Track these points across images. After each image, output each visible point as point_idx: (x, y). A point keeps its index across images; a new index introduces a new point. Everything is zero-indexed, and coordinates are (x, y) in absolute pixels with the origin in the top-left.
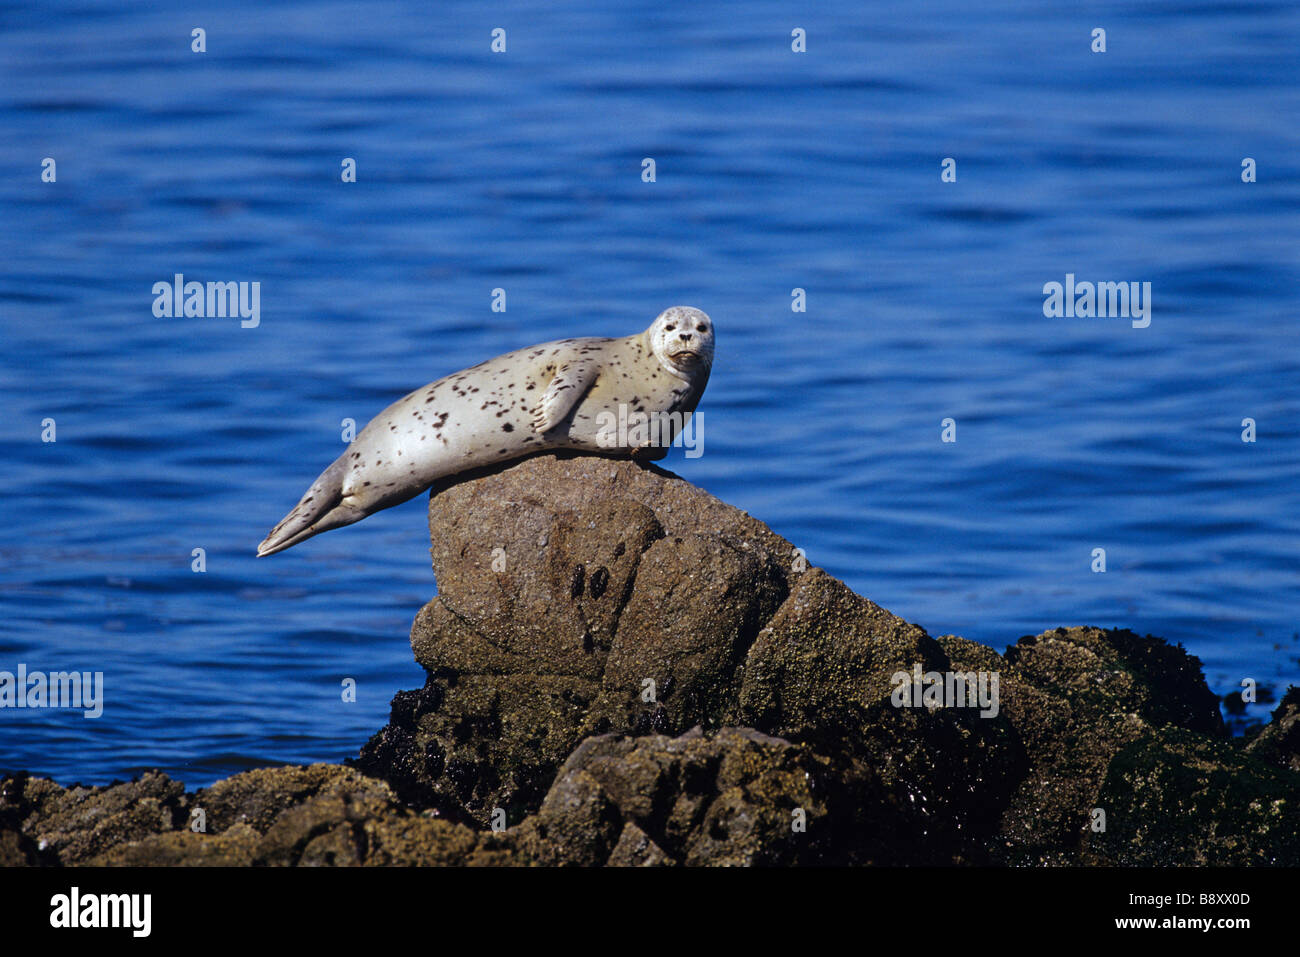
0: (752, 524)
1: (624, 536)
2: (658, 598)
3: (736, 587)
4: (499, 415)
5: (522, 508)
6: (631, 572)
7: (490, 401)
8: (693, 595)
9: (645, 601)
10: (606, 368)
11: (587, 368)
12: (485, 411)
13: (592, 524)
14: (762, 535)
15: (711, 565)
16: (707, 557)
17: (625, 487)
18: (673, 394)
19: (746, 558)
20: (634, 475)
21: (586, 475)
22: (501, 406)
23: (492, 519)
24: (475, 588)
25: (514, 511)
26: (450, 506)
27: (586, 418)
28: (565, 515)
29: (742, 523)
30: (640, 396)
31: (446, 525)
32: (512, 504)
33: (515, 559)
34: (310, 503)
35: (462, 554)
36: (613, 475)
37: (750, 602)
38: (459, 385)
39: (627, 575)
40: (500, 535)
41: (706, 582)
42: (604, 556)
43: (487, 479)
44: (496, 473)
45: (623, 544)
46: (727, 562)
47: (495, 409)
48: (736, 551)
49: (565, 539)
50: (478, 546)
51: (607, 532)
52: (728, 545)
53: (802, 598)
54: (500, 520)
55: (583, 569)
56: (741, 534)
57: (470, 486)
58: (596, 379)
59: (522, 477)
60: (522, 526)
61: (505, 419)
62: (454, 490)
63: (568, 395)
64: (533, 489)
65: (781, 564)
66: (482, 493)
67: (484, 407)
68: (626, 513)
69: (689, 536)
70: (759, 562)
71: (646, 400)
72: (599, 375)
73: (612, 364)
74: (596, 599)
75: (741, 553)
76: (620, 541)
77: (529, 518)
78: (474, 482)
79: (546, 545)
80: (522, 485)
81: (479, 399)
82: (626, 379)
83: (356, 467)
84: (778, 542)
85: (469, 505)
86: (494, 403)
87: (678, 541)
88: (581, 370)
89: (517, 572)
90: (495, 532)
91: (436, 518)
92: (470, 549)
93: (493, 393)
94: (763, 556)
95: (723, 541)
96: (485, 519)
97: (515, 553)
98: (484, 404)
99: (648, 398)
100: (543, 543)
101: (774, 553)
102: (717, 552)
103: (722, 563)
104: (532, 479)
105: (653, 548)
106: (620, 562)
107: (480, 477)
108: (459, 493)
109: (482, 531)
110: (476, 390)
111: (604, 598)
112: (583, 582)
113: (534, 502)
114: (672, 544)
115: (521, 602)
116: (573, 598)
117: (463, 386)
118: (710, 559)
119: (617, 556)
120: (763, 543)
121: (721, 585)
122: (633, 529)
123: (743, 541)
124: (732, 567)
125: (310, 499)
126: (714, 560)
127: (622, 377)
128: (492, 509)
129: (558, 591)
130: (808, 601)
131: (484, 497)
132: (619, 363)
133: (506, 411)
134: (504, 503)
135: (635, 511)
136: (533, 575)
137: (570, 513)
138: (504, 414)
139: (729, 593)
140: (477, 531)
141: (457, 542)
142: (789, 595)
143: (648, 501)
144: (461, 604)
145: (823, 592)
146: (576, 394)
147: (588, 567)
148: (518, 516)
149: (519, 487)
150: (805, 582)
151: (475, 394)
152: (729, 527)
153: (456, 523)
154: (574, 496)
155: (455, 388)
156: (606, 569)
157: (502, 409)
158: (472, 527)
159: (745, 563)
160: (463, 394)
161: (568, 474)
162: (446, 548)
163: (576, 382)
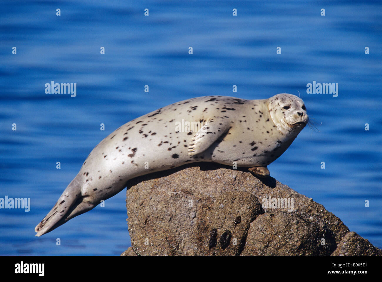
0: (315, 206)
1: (241, 212)
2: (260, 249)
3: (305, 243)
4: (170, 149)
5: (181, 196)
6: (244, 233)
7: (164, 141)
8: (280, 248)
9: (252, 251)
10: (237, 124)
11: (224, 122)
12: (161, 146)
13: (222, 206)
14: (321, 212)
15: (291, 230)
16: (288, 225)
17: (241, 184)
18: (278, 143)
19: (312, 226)
20: (246, 177)
21: (218, 176)
22: (171, 144)
23: (163, 202)
24: (153, 242)
25: (176, 197)
26: (139, 194)
27: (222, 152)
28: (206, 200)
29: (309, 205)
30: (256, 141)
31: (136, 205)
32: (175, 193)
33: (177, 226)
34: (63, 204)
35: (146, 222)
36: (234, 177)
37: (313, 252)
38: (143, 130)
39: (242, 235)
40: (168, 211)
41: (288, 240)
42: (228, 224)
43: (161, 179)
44: (166, 176)
45: (240, 217)
46: (300, 228)
47: (168, 146)
48: (306, 222)
49: (206, 213)
50: (155, 218)
51: (230, 210)
52: (301, 218)
53: (344, 249)
54: (167, 202)
55: (216, 232)
56: (309, 212)
57: (150, 183)
58: (229, 130)
59: (181, 178)
60: (180, 206)
61: (173, 151)
62: (141, 185)
63: (210, 137)
64: (187, 184)
65: (332, 229)
66: (158, 187)
67: (160, 145)
68: (241, 199)
69: (278, 213)
70: (319, 228)
71: (260, 144)
72: (231, 127)
73: (241, 121)
74: (224, 249)
75: (308, 223)
76: (238, 215)
77: (185, 201)
78: (153, 180)
79: (195, 217)
80: (181, 182)
81: (156, 140)
82: (249, 131)
83: (87, 180)
84: (330, 217)
85: (149, 193)
86: (167, 142)
87: (272, 216)
88: (221, 124)
89: (178, 233)
90: (164, 209)
91: (131, 201)
92: (150, 220)
93: (166, 136)
94: (322, 225)
95: (298, 216)
96: (159, 202)
97: (176, 222)
98: (160, 143)
99: (261, 143)
100: (193, 216)
101: (328, 223)
102: (295, 222)
103: (297, 228)
104: (186, 179)
105: (257, 219)
106: (238, 228)
107: (157, 178)
108: (144, 186)
109: (157, 209)
110: (154, 134)
111: (229, 248)
112: (216, 239)
113: (188, 192)
114: (268, 217)
115: (179, 251)
116: (210, 248)
117: (146, 131)
118: (291, 226)
119: (236, 224)
120: (321, 217)
121: (297, 242)
122: (245, 209)
123: (310, 216)
124: (303, 231)
125: (63, 202)
126: (293, 227)
127: (247, 129)
128: (163, 196)
129: (201, 245)
130: (347, 251)
131: (158, 189)
132: (246, 121)
133: (174, 147)
134: (170, 193)
135: (247, 198)
136: (187, 235)
137: (209, 199)
138: (173, 149)
139: (301, 247)
140: (155, 209)
141: (143, 215)
142: (336, 247)
143: (254, 192)
144: (145, 252)
145: (356, 246)
146: (215, 138)
147: (219, 231)
148: (179, 200)
149: (179, 183)
150: (345, 240)
151: (154, 136)
152: (301, 208)
153: (142, 204)
154: (211, 189)
155: (141, 132)
156: (230, 232)
157: (171, 146)
158: (151, 207)
159: (311, 228)
160: (146, 136)
161: (208, 176)
162: (136, 218)
163: (216, 131)
